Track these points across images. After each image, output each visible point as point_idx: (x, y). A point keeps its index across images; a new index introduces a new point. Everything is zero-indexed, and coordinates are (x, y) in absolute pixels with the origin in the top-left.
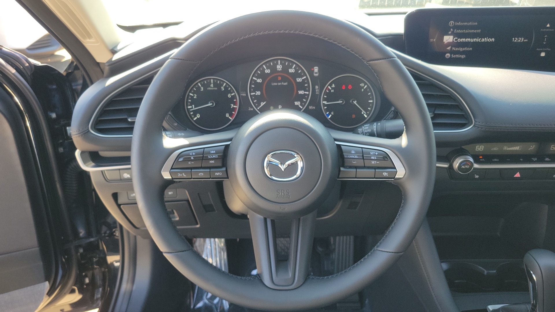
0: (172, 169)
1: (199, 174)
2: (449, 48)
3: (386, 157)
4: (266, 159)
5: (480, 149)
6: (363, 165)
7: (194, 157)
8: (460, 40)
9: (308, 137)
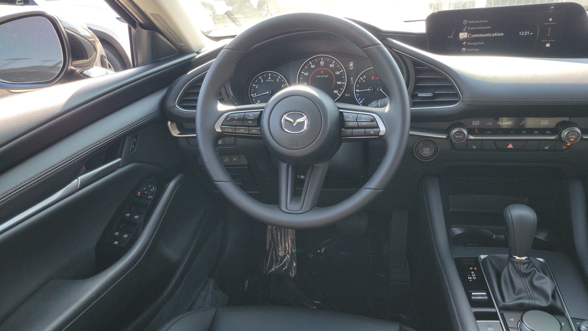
0: (222, 125)
1: (241, 130)
2: (464, 43)
3: (373, 120)
4: (283, 118)
5: (476, 124)
6: (357, 126)
7: (237, 118)
8: (473, 36)
9: (314, 102)
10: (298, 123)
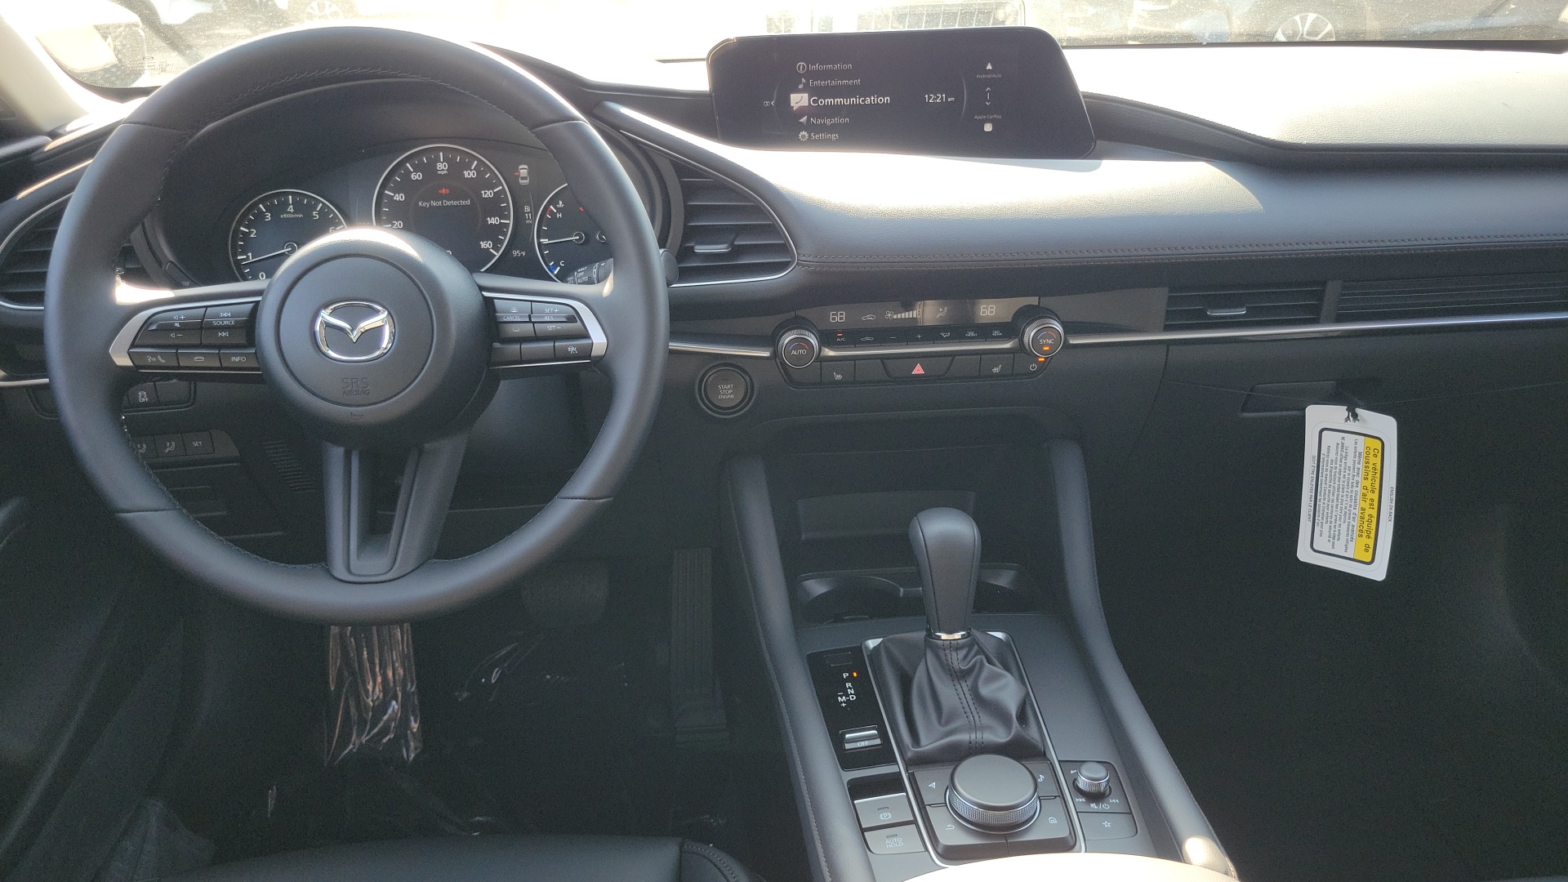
0: (133, 345)
1: (196, 358)
2: (804, 120)
3: (574, 317)
4: (319, 320)
5: (838, 319)
6: (533, 335)
7: (180, 324)
8: (822, 102)
9: (404, 272)
10: (362, 333)
